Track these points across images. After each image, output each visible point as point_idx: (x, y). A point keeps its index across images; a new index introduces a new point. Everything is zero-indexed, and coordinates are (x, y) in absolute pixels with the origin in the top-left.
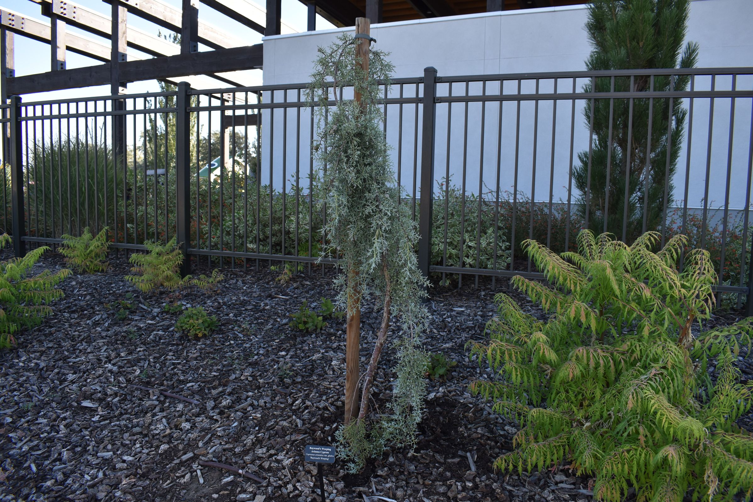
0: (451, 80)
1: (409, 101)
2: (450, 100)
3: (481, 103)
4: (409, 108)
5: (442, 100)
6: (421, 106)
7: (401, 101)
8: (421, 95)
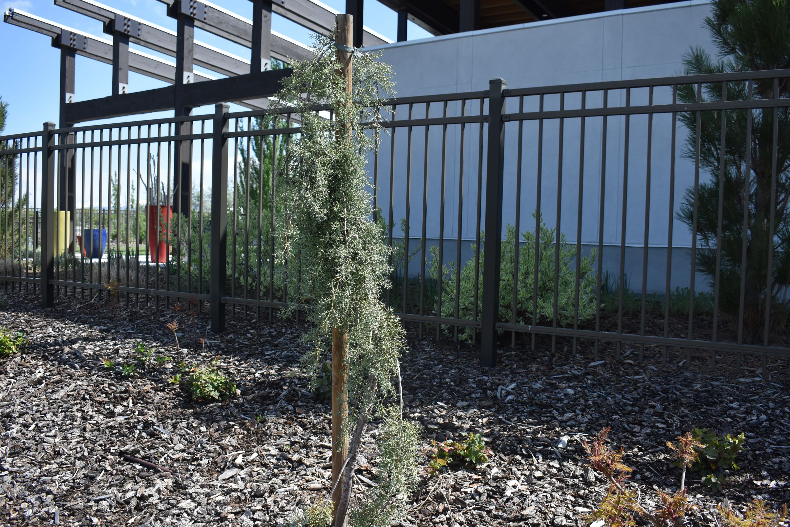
0: (521, 93)
1: (472, 120)
2: (521, 117)
3: (558, 121)
4: (473, 129)
5: (511, 118)
6: (486, 125)
7: (463, 121)
8: (486, 112)
